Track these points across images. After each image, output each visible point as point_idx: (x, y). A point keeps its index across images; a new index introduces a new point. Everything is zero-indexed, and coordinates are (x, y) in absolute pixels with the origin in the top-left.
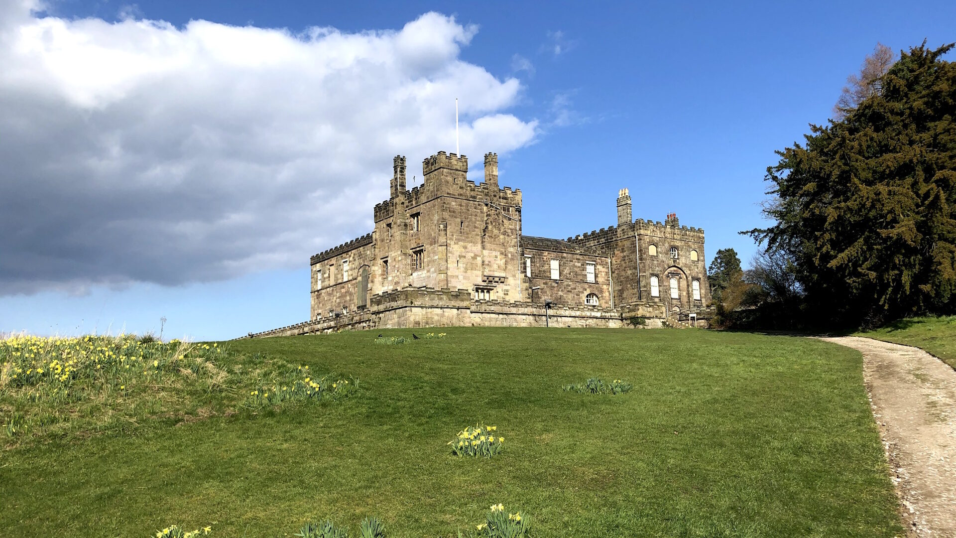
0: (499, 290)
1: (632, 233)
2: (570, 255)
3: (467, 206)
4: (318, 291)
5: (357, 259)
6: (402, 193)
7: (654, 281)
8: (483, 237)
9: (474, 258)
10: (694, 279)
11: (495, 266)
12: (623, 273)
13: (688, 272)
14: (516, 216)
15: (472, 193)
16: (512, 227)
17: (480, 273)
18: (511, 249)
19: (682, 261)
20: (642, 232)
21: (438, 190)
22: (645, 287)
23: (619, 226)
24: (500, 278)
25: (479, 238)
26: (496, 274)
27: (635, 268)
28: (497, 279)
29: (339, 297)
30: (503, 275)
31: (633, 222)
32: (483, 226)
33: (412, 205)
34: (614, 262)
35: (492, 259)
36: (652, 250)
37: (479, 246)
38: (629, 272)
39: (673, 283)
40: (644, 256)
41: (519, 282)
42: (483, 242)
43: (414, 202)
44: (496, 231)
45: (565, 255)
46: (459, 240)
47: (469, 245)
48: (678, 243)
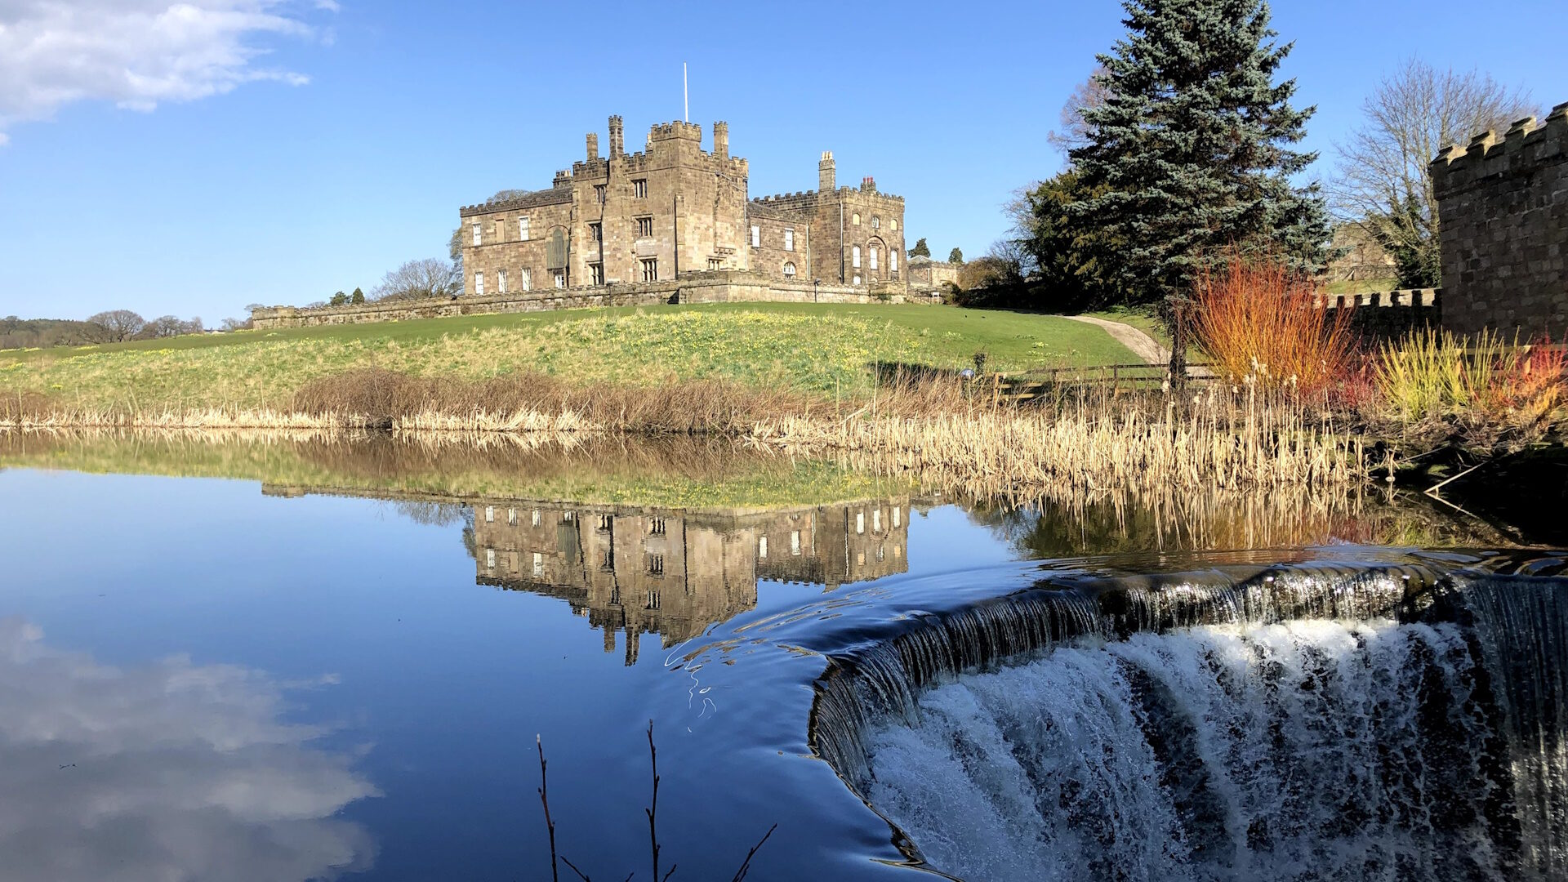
0: (729, 261)
1: (837, 201)
2: (770, 221)
3: (701, 176)
4: (476, 247)
5: (544, 218)
6: (621, 156)
7: (856, 251)
8: (715, 209)
9: (707, 229)
10: (892, 249)
11: (726, 238)
12: (823, 242)
13: (887, 242)
14: (742, 188)
15: (705, 164)
16: (739, 198)
17: (712, 244)
18: (739, 221)
19: (882, 232)
20: (848, 200)
21: (673, 160)
22: (848, 257)
23: (820, 191)
24: (730, 249)
25: (711, 209)
26: (727, 246)
27: (839, 238)
28: (727, 251)
29: (515, 257)
30: (733, 246)
31: (838, 188)
32: (714, 197)
33: (635, 170)
34: (812, 229)
35: (723, 231)
36: (856, 219)
37: (711, 217)
38: (831, 241)
39: (873, 253)
40: (849, 226)
41: (744, 253)
42: (715, 214)
43: (637, 168)
44: (727, 203)
45: (765, 221)
46: (694, 211)
47: (703, 216)
48: (880, 212)
